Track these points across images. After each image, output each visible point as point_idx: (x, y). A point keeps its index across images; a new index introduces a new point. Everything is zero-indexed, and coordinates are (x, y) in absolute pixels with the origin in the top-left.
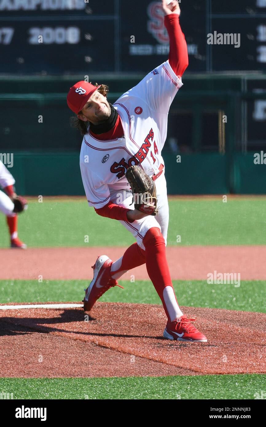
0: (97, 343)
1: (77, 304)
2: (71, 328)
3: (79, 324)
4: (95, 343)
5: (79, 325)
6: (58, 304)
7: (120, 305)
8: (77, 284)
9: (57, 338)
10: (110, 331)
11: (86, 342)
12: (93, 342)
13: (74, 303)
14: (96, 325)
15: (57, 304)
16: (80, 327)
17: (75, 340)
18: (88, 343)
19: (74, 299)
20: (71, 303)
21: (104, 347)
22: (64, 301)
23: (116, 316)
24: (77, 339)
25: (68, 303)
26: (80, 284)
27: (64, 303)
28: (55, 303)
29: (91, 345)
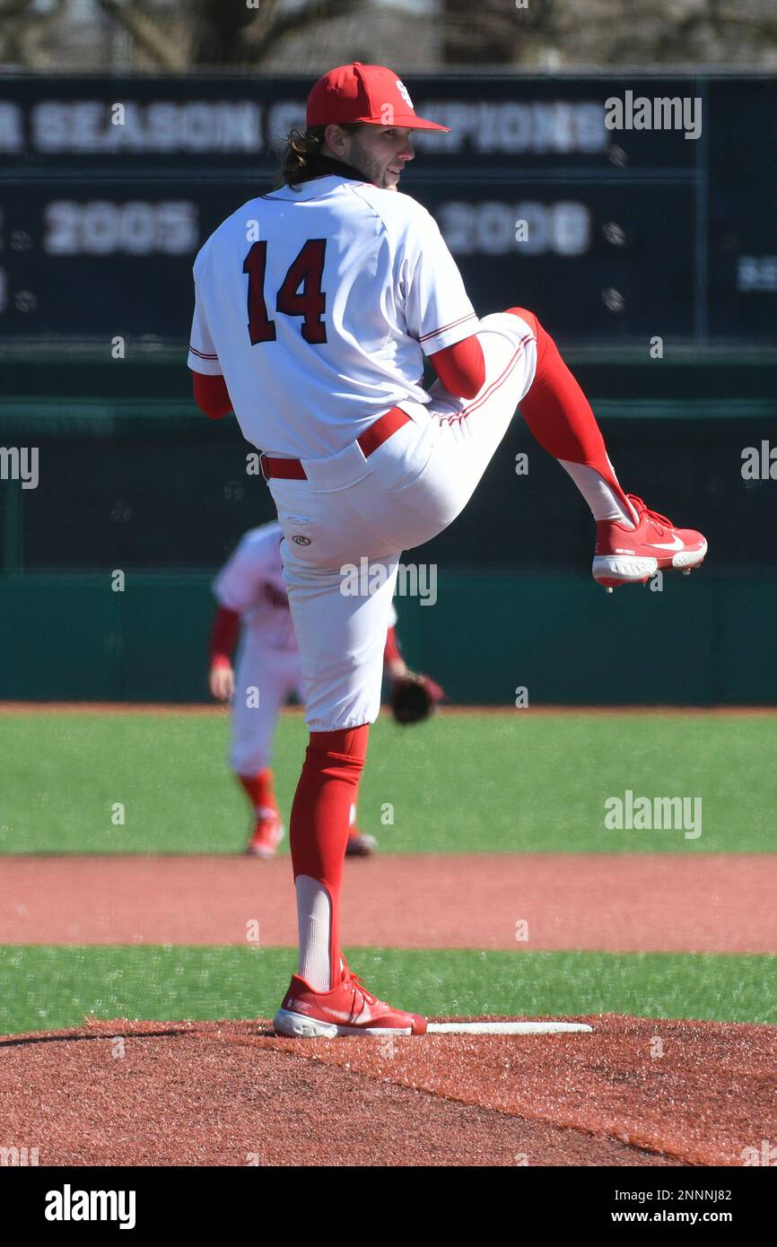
0: (626, 1137)
1: (569, 1022)
2: (550, 1094)
3: (572, 1083)
4: (619, 1139)
5: (573, 1086)
6: (512, 1021)
7: (697, 1027)
8: (569, 963)
9: (508, 1122)
10: (666, 1105)
11: (592, 1135)
12: (614, 1135)
13: (559, 1020)
14: (624, 1087)
15: (508, 1021)
16: (577, 1092)
17: (561, 1129)
18: (599, 1138)
19: (561, 1008)
20: (549, 1020)
21: (646, 1151)
22: (532, 1012)
23: (682, 1059)
24: (566, 1127)
25: (542, 1019)
26: (578, 965)
27: (531, 1019)
28: (502, 1020)
29: (607, 1146)
